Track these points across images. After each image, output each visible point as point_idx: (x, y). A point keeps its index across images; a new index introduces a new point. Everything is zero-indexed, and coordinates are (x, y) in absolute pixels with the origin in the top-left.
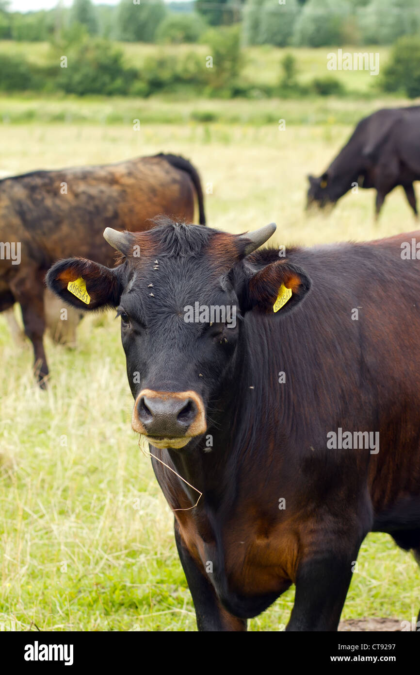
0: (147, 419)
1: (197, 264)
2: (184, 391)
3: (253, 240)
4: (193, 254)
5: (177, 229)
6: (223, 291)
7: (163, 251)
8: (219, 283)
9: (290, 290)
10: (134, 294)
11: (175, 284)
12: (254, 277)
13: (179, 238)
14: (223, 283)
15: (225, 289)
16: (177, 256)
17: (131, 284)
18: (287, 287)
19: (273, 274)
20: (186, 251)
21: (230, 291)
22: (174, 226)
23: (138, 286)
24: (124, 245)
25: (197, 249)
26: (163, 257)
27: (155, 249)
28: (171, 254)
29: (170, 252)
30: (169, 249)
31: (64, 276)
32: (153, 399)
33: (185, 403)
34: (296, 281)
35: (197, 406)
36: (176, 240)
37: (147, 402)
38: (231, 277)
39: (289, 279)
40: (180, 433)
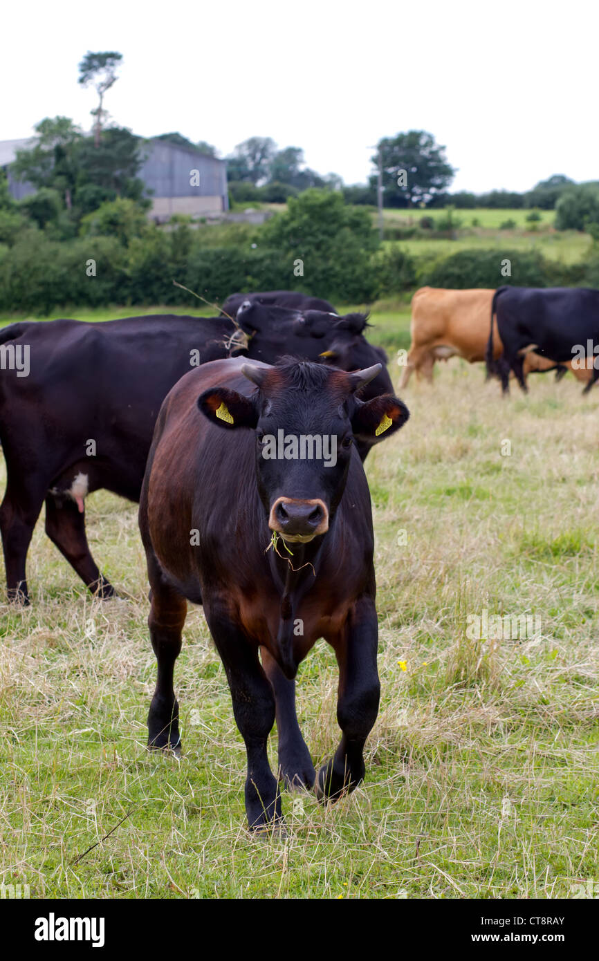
0: (283, 520)
1: (319, 395)
2: (314, 498)
3: (363, 378)
4: (316, 388)
5: (302, 367)
6: (340, 418)
7: (292, 384)
8: (337, 412)
9: (391, 420)
10: (271, 418)
11: (303, 413)
12: (363, 407)
13: (305, 374)
14: (341, 412)
15: (342, 417)
16: (303, 389)
17: (268, 410)
18: (389, 417)
19: (380, 405)
20: (310, 386)
21: (345, 418)
22: (300, 365)
23: (275, 412)
24: (258, 379)
25: (319, 384)
26: (292, 389)
27: (285, 383)
28: (299, 387)
29: (297, 386)
30: (296, 383)
31: (210, 401)
32: (289, 504)
33: (314, 508)
34: (397, 412)
35: (323, 510)
36: (302, 376)
37: (284, 507)
38: (345, 407)
39: (392, 410)
40: (310, 531)
